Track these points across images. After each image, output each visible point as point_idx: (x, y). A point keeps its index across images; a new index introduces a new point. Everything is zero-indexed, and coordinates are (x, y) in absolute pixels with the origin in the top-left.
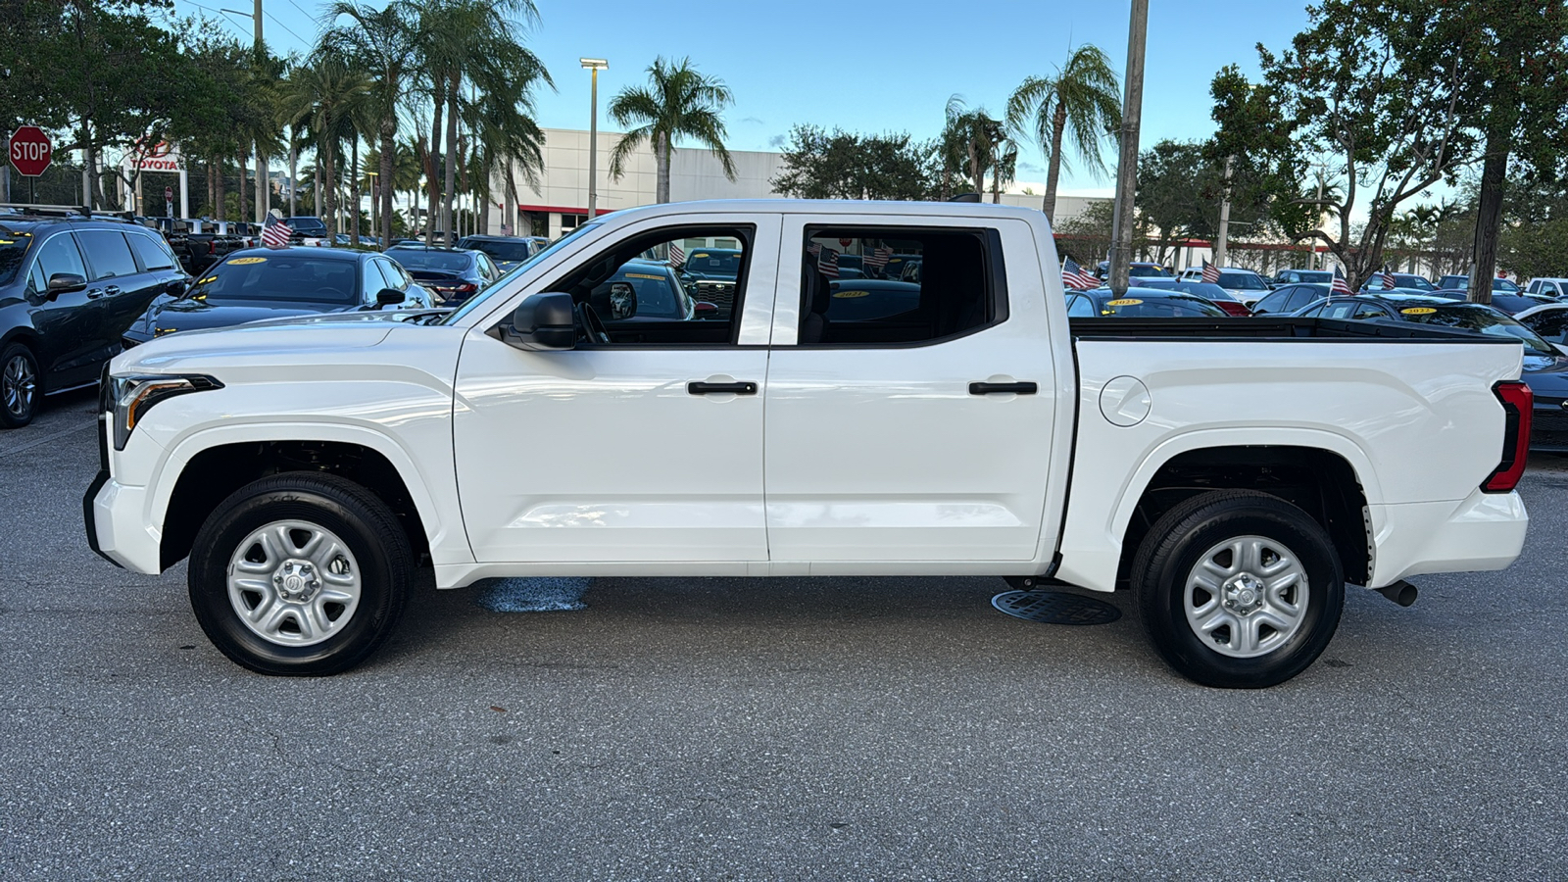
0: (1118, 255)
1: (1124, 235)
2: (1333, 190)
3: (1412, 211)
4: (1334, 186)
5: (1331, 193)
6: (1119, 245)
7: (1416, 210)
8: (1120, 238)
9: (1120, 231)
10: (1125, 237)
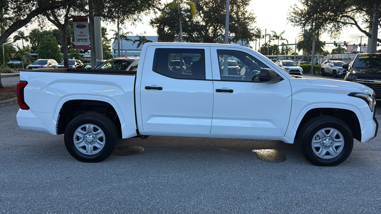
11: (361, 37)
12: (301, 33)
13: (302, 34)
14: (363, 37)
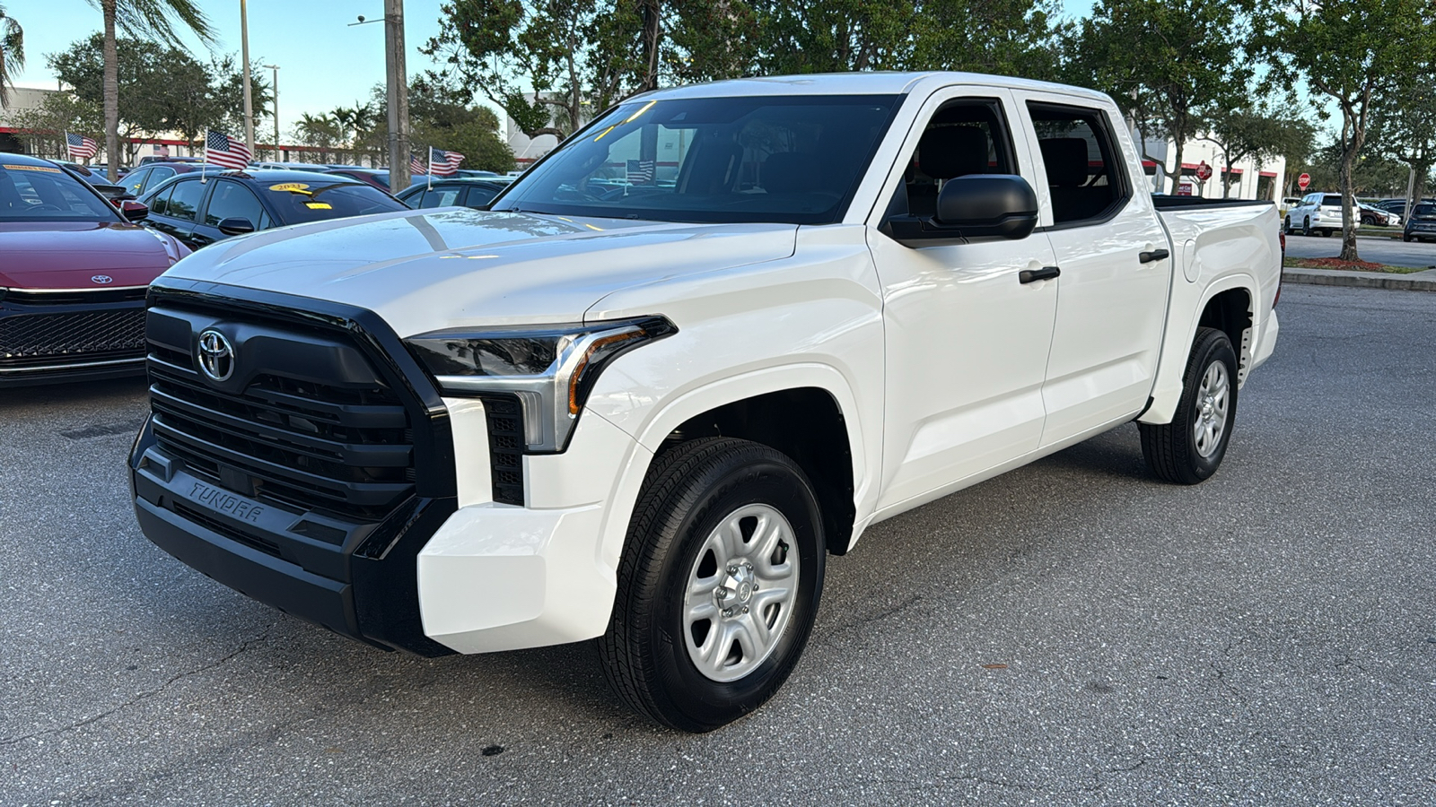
0: (400, 147)
1: (403, 127)
2: (265, 90)
3: (333, 112)
4: (265, 87)
5: (263, 94)
6: (399, 136)
7: (335, 111)
8: (400, 130)
9: (400, 124)
10: (404, 129)
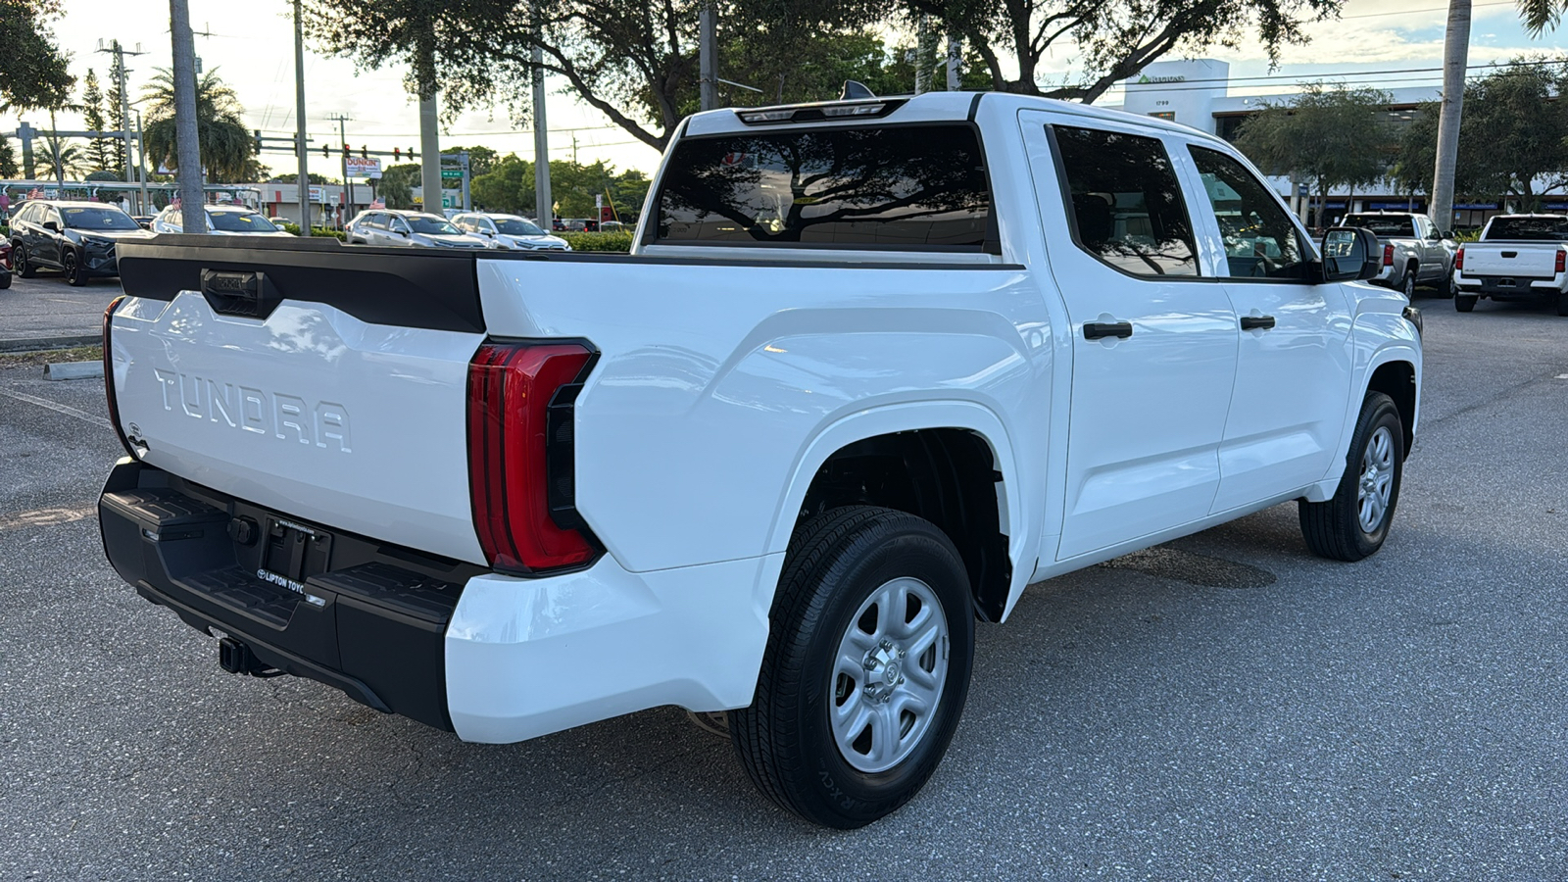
11: (342, 119)
12: (155, 87)
13: (158, 91)
14: (347, 119)
